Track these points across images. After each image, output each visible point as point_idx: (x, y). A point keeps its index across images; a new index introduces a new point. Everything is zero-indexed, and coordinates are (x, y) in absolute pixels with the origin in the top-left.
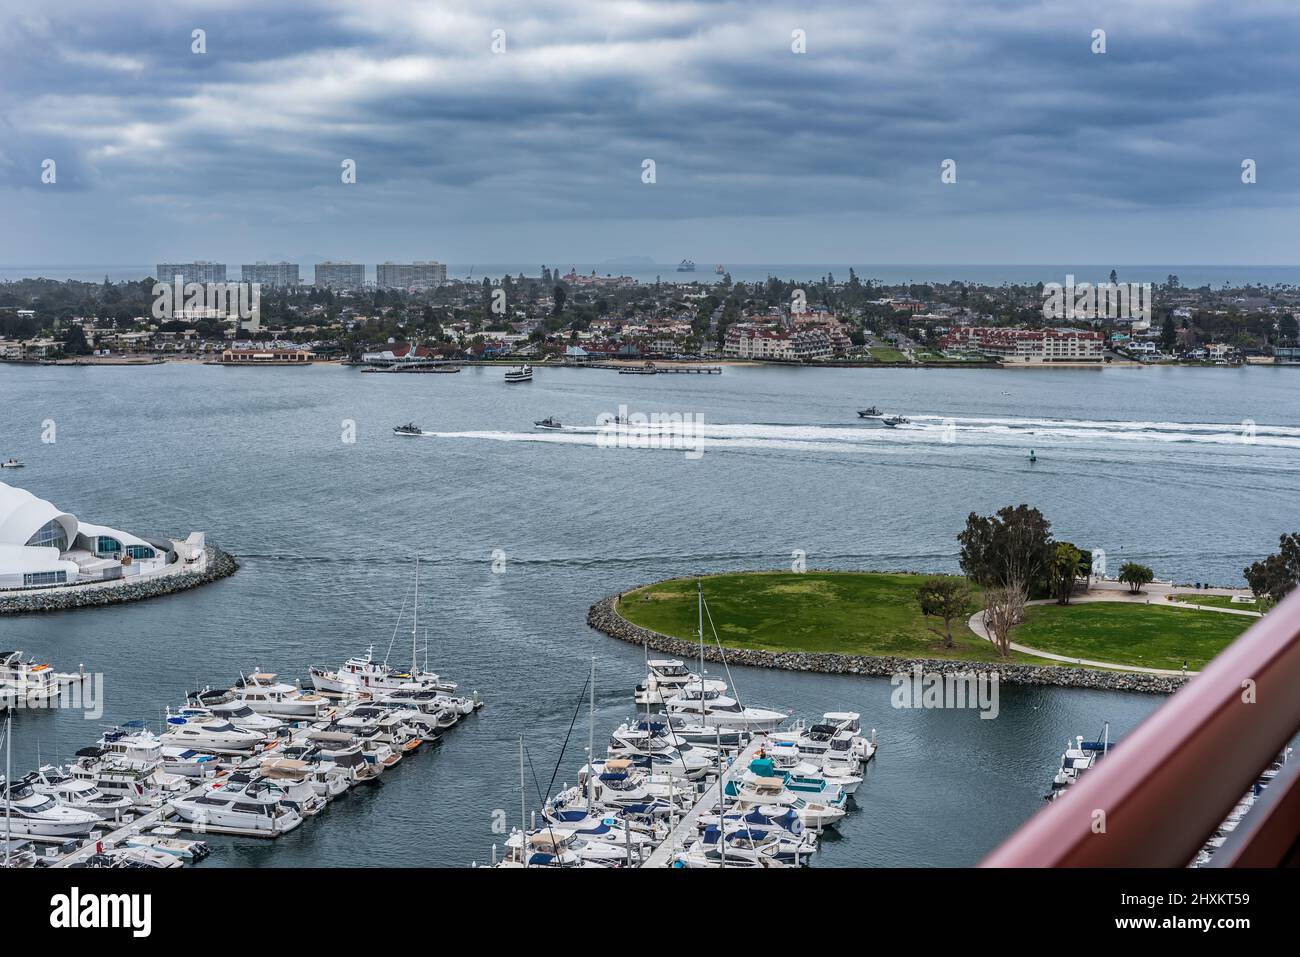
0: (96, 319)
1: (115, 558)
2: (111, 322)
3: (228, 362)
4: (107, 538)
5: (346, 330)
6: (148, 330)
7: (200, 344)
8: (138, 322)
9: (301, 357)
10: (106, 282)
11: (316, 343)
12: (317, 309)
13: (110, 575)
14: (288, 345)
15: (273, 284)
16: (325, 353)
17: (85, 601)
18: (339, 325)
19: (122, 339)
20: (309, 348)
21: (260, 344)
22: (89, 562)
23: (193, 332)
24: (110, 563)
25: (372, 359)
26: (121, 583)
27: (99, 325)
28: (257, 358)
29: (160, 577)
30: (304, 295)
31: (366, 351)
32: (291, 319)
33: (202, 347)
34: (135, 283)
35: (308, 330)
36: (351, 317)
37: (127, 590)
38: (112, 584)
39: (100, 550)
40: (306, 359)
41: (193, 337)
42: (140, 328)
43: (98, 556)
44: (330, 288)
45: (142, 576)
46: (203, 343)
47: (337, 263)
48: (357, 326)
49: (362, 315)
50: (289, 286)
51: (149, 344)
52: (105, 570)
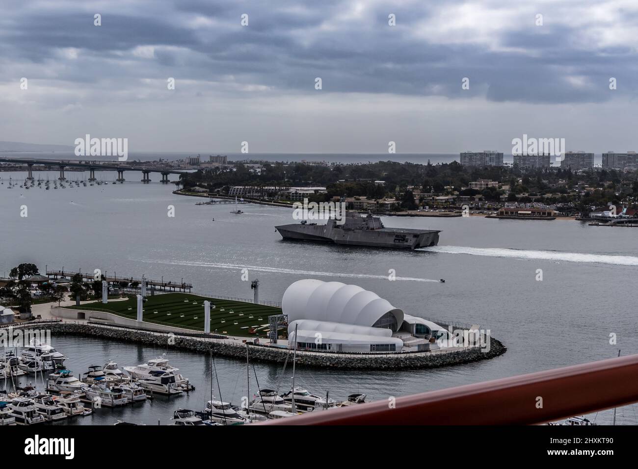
0: (421, 187)
1: (426, 338)
2: (430, 189)
3: (502, 216)
4: (421, 325)
5: (579, 196)
6: (452, 194)
7: (485, 204)
8: (447, 189)
9: (549, 214)
10: (429, 164)
11: (559, 205)
12: (562, 182)
13: (422, 348)
14: (540, 206)
15: (533, 166)
16: (566, 212)
17: (406, 364)
18: (575, 193)
19: (437, 200)
20: (555, 208)
21: (522, 205)
22: (409, 340)
23: (480, 196)
24: (422, 341)
25: (596, 216)
26: (428, 354)
27: (424, 191)
28: (520, 214)
29: (453, 352)
30: (553, 173)
31: (592, 211)
32: (543, 189)
33: (486, 206)
34: (446, 164)
35: (554, 196)
36: (584, 188)
37: (432, 358)
38: (423, 355)
39: (417, 332)
40: (552, 215)
41: (480, 199)
42: (447, 194)
43: (415, 336)
44: (570, 169)
45: (441, 351)
46: (487, 204)
47: (576, 152)
48: (587, 194)
49: (590, 187)
50: (543, 166)
51: (453, 203)
52: (419, 346)
